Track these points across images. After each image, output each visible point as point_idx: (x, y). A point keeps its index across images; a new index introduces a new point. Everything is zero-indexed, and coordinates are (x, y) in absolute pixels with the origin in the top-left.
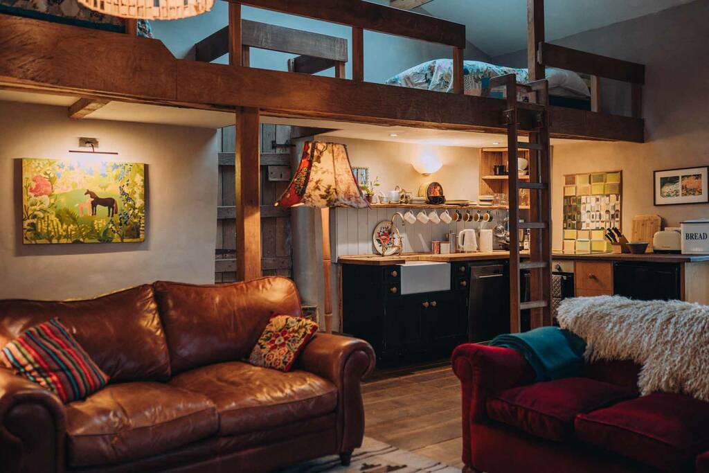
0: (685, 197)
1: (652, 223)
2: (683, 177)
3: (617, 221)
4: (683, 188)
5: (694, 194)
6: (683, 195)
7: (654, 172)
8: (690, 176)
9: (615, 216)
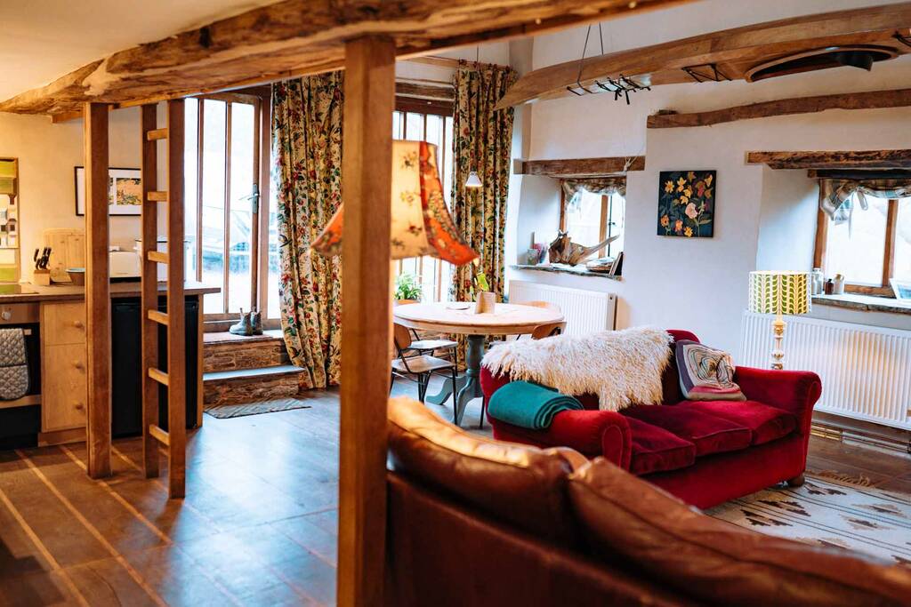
0: (120, 206)
1: (77, 240)
2: (118, 179)
3: (13, 236)
4: (118, 195)
5: (133, 204)
6: (119, 203)
7: (76, 168)
8: (128, 179)
9: (9, 228)
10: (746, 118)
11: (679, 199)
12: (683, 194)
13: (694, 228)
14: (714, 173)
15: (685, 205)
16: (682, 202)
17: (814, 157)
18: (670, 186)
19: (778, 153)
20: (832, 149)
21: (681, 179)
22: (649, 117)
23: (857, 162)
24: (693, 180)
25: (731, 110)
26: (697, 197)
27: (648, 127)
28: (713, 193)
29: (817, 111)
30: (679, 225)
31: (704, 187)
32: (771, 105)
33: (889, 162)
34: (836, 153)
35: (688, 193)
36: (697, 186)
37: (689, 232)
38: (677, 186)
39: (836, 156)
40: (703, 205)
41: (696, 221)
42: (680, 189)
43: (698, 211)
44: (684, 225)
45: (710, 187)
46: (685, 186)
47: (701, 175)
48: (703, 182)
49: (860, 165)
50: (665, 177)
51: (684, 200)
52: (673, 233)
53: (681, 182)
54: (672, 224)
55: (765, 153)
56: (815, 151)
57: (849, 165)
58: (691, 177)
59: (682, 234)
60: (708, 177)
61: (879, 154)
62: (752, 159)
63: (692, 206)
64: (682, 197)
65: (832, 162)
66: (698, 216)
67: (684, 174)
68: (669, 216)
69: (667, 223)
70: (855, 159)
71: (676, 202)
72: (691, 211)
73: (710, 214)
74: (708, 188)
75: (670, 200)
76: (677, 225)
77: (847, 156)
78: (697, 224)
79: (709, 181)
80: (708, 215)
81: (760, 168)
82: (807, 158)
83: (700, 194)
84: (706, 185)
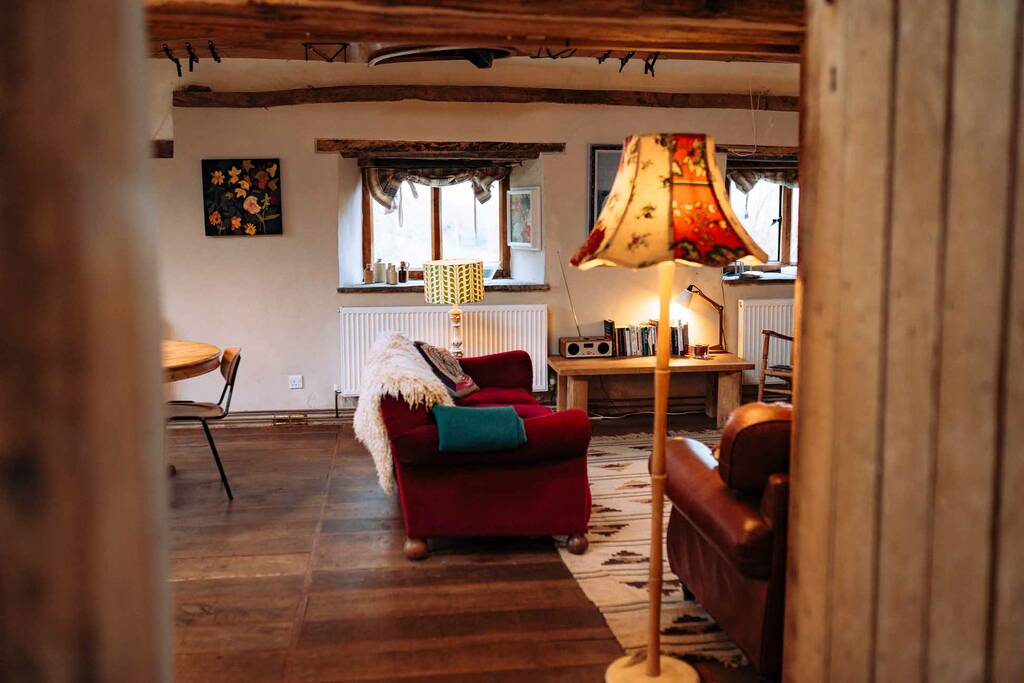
10: (313, 102)
11: (233, 191)
12: (239, 186)
13: (258, 225)
14: (277, 161)
15: (242, 199)
16: (238, 196)
17: (394, 146)
18: (218, 177)
19: (353, 141)
20: (413, 139)
21: (234, 168)
22: (175, 93)
23: (438, 152)
24: (251, 170)
25: (292, 92)
26: (259, 189)
27: (174, 105)
28: (278, 184)
29: (395, 100)
30: (236, 223)
31: (267, 178)
32: (343, 90)
33: (469, 153)
34: (417, 143)
35: (246, 185)
36: (257, 177)
37: (251, 229)
38: (228, 177)
39: (417, 146)
40: (267, 198)
41: (258, 216)
42: (233, 180)
43: (261, 205)
44: (243, 222)
45: (275, 178)
46: (241, 177)
47: (261, 164)
48: (264, 174)
49: (441, 155)
50: (209, 166)
51: (240, 193)
52: (230, 232)
53: (234, 172)
54: (226, 221)
55: (337, 141)
56: (395, 140)
57: (427, 155)
58: (248, 166)
59: (242, 232)
60: (272, 166)
61: (459, 145)
62: (322, 146)
63: (253, 199)
64: (237, 190)
65: (413, 151)
66: (262, 210)
67: (238, 163)
68: (221, 212)
69: (219, 221)
70: (436, 149)
71: (229, 195)
72: (252, 205)
73: (277, 206)
74: (271, 179)
75: (221, 194)
76: (234, 222)
77: (428, 146)
78: (262, 219)
79: (273, 170)
80: (276, 209)
81: (335, 157)
82: (385, 147)
83: (261, 186)
84: (269, 174)
